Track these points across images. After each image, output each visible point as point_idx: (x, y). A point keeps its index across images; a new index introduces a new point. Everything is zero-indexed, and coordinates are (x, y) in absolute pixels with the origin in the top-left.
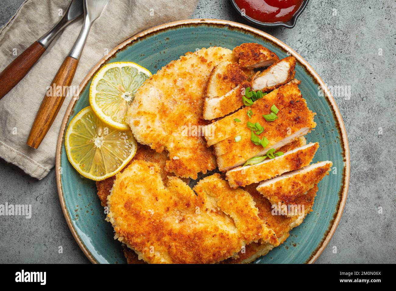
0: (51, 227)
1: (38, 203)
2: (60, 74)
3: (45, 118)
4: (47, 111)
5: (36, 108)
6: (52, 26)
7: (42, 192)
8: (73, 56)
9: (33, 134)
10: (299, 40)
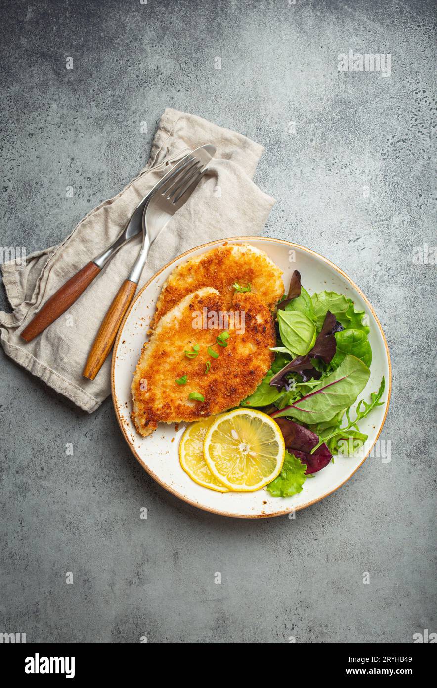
0: (101, 466)
1: (87, 439)
2: (117, 299)
3: (103, 347)
4: (105, 339)
5: (92, 334)
6: (108, 245)
7: (91, 428)
8: (131, 280)
9: (90, 364)
10: (378, 263)
